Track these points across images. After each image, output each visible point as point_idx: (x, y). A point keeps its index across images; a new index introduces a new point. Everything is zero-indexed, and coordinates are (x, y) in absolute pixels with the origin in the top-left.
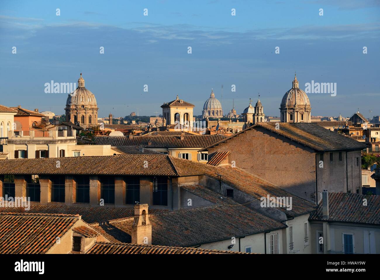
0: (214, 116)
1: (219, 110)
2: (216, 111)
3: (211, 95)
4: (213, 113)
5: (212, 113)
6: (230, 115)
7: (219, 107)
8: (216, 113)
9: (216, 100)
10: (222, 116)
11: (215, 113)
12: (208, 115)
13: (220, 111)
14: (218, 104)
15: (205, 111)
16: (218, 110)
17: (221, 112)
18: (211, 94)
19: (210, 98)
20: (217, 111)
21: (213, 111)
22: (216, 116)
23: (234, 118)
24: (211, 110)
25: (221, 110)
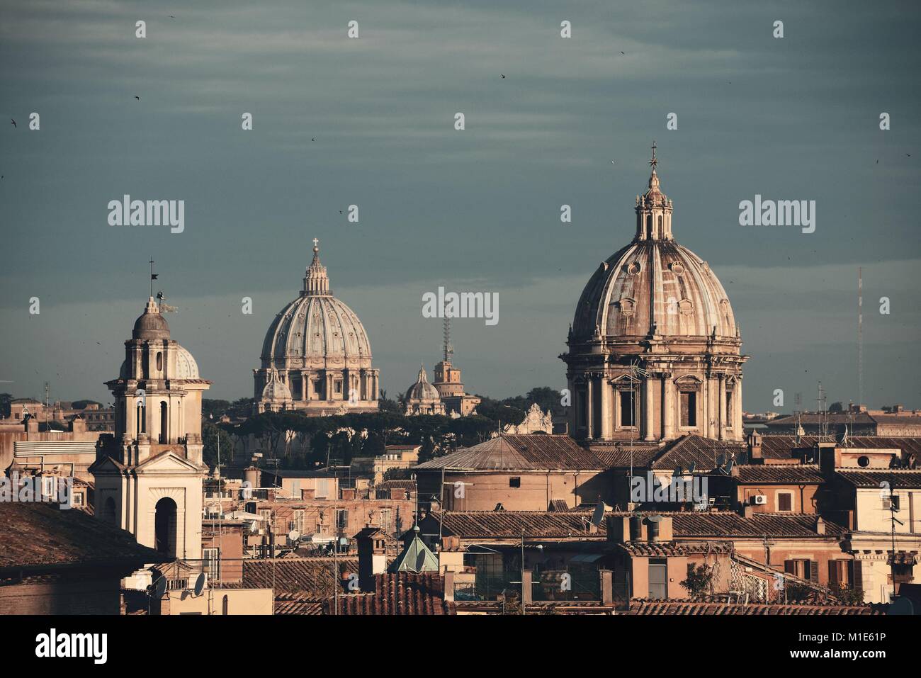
0: (324, 404)
1: (354, 366)
2: (336, 370)
3: (306, 281)
4: (320, 387)
5: (311, 387)
6: (419, 396)
7: (353, 350)
8: (339, 384)
9: (337, 308)
10: (375, 405)
11: (330, 386)
12: (288, 394)
13: (362, 371)
14: (348, 329)
15: (273, 370)
16: (349, 365)
17: (369, 381)
18: (308, 273)
19: (304, 294)
20: (346, 371)
21: (322, 373)
22: (337, 405)
23: (444, 413)
24: (308, 364)
25: (367, 365)
